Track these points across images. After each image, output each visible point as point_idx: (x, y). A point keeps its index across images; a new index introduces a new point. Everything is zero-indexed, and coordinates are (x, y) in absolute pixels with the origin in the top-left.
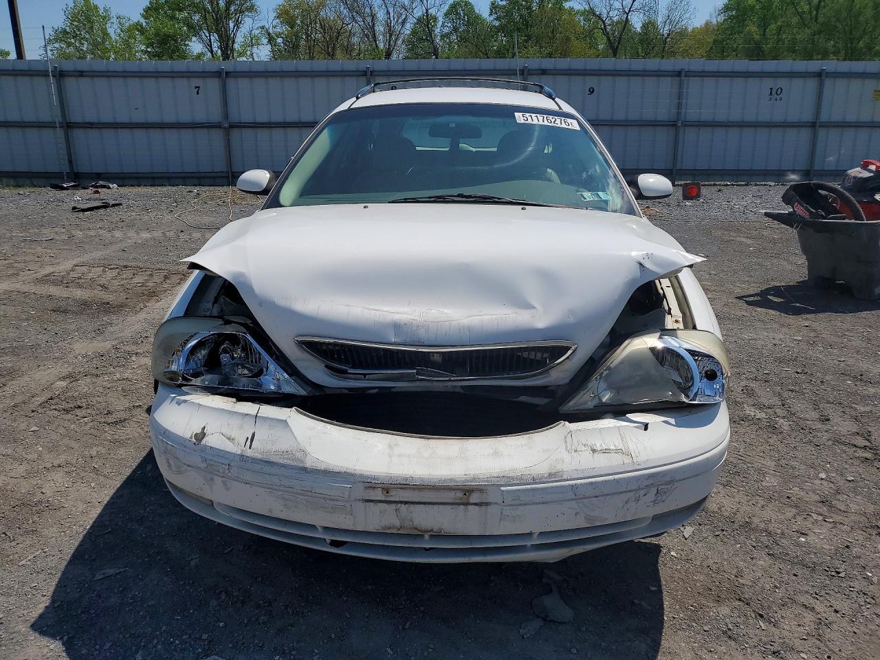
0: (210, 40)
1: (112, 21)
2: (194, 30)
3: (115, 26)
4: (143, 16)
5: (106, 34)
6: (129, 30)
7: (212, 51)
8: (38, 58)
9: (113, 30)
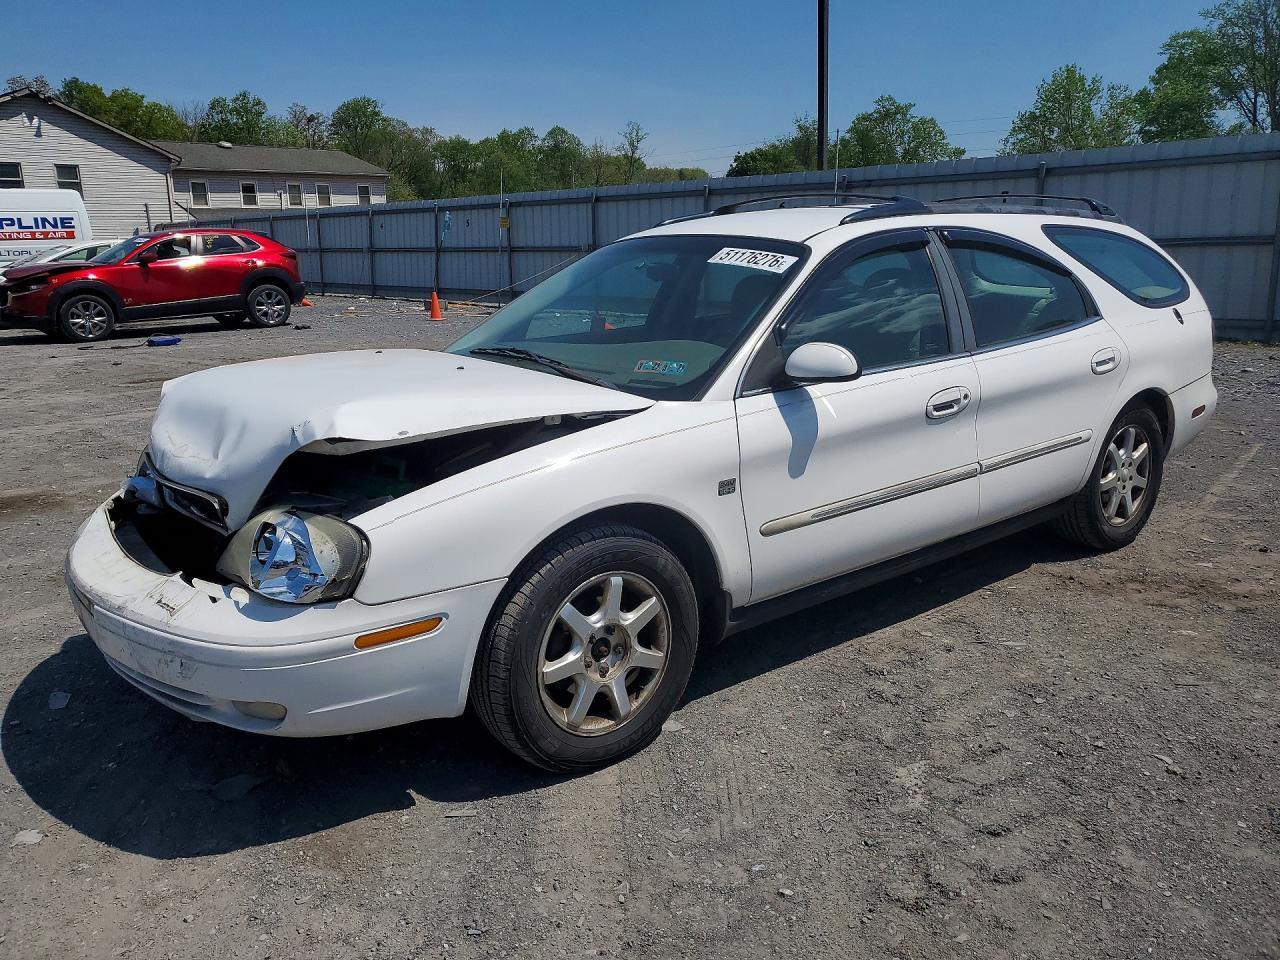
0: (1255, 104)
1: (1101, 94)
2: (1231, 90)
3: (1103, 101)
4: (1153, 80)
5: (1087, 113)
6: (1123, 105)
7: (1254, 121)
8: (994, 154)
9: (1098, 108)
